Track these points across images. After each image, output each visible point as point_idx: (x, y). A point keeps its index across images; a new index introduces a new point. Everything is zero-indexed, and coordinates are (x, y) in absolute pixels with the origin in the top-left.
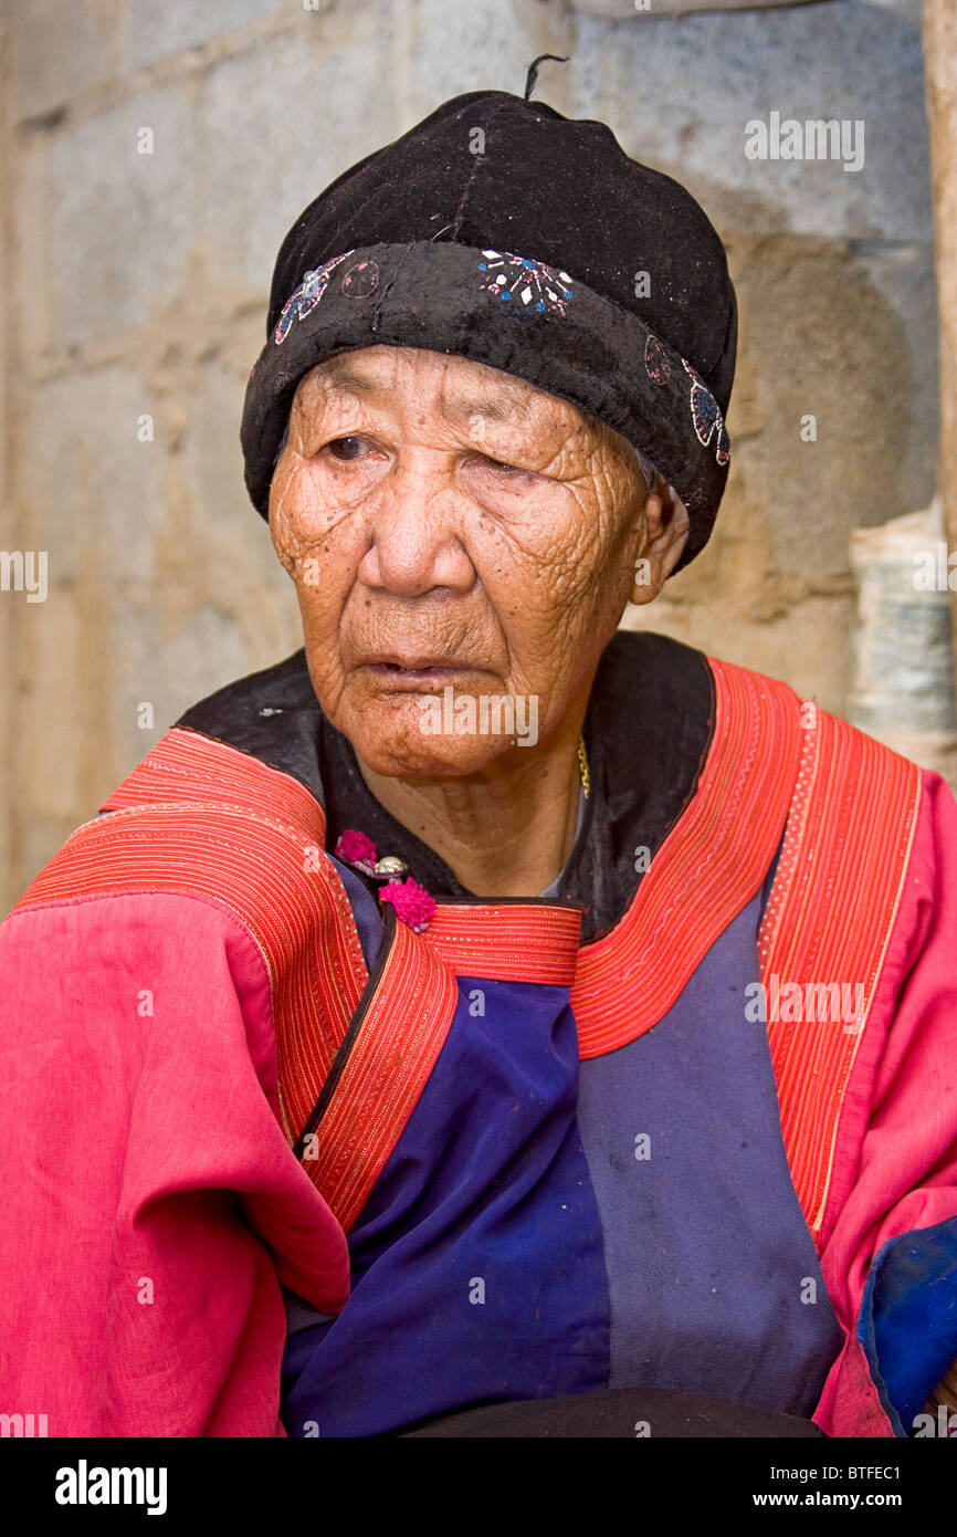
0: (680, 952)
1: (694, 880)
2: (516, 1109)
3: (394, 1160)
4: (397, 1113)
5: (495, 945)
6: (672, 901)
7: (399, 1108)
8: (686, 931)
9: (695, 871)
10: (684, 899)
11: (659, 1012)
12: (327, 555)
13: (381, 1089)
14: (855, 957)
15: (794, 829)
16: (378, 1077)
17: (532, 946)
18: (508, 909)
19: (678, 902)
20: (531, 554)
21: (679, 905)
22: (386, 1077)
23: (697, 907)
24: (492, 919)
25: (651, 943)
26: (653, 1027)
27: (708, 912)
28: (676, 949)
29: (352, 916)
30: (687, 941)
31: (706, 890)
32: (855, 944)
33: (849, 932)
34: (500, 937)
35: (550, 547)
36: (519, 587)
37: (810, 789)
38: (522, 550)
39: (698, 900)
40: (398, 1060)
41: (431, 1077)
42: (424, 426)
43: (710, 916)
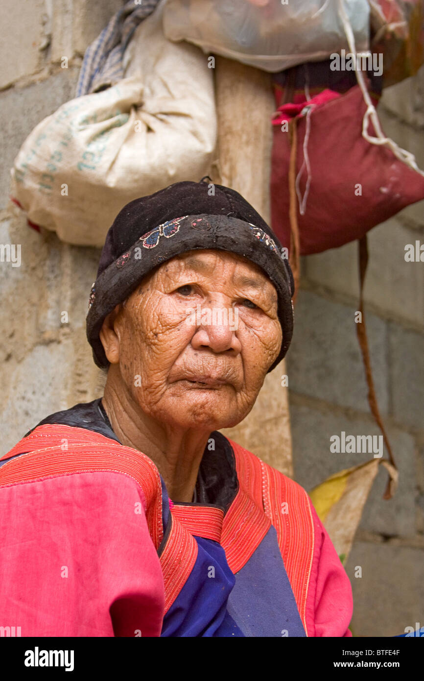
0: (249, 540)
1: (251, 512)
2: (223, 588)
3: (172, 608)
4: (176, 586)
5: (197, 522)
6: (243, 520)
7: (178, 584)
8: (251, 533)
9: (251, 509)
10: (249, 519)
11: (240, 566)
12: (178, 332)
13: (171, 575)
14: (303, 553)
15: (267, 502)
16: (171, 569)
17: (211, 524)
18: (200, 508)
19: (246, 520)
20: (264, 343)
21: (247, 522)
22: (174, 569)
23: (254, 523)
24: (194, 512)
25: (233, 537)
26: (238, 572)
27: (260, 525)
28: (247, 539)
29: (162, 496)
30: (252, 536)
31: (257, 516)
32: (302, 547)
33: (299, 543)
34: (198, 519)
35: (270, 342)
36: (258, 356)
37: (268, 488)
38: (260, 341)
39: (255, 520)
40: (180, 561)
41: (192, 571)
42: (225, 285)
43: (261, 527)
